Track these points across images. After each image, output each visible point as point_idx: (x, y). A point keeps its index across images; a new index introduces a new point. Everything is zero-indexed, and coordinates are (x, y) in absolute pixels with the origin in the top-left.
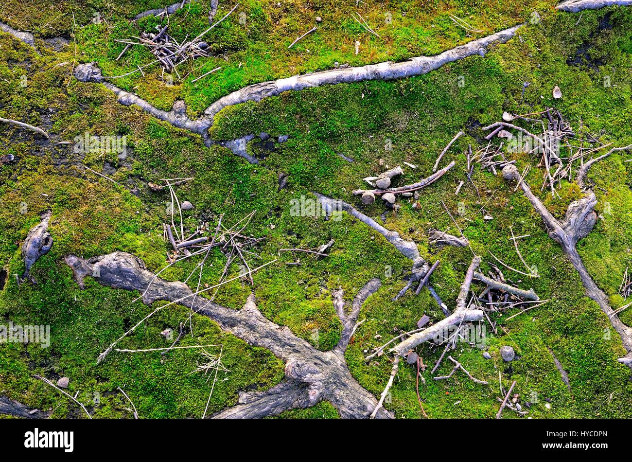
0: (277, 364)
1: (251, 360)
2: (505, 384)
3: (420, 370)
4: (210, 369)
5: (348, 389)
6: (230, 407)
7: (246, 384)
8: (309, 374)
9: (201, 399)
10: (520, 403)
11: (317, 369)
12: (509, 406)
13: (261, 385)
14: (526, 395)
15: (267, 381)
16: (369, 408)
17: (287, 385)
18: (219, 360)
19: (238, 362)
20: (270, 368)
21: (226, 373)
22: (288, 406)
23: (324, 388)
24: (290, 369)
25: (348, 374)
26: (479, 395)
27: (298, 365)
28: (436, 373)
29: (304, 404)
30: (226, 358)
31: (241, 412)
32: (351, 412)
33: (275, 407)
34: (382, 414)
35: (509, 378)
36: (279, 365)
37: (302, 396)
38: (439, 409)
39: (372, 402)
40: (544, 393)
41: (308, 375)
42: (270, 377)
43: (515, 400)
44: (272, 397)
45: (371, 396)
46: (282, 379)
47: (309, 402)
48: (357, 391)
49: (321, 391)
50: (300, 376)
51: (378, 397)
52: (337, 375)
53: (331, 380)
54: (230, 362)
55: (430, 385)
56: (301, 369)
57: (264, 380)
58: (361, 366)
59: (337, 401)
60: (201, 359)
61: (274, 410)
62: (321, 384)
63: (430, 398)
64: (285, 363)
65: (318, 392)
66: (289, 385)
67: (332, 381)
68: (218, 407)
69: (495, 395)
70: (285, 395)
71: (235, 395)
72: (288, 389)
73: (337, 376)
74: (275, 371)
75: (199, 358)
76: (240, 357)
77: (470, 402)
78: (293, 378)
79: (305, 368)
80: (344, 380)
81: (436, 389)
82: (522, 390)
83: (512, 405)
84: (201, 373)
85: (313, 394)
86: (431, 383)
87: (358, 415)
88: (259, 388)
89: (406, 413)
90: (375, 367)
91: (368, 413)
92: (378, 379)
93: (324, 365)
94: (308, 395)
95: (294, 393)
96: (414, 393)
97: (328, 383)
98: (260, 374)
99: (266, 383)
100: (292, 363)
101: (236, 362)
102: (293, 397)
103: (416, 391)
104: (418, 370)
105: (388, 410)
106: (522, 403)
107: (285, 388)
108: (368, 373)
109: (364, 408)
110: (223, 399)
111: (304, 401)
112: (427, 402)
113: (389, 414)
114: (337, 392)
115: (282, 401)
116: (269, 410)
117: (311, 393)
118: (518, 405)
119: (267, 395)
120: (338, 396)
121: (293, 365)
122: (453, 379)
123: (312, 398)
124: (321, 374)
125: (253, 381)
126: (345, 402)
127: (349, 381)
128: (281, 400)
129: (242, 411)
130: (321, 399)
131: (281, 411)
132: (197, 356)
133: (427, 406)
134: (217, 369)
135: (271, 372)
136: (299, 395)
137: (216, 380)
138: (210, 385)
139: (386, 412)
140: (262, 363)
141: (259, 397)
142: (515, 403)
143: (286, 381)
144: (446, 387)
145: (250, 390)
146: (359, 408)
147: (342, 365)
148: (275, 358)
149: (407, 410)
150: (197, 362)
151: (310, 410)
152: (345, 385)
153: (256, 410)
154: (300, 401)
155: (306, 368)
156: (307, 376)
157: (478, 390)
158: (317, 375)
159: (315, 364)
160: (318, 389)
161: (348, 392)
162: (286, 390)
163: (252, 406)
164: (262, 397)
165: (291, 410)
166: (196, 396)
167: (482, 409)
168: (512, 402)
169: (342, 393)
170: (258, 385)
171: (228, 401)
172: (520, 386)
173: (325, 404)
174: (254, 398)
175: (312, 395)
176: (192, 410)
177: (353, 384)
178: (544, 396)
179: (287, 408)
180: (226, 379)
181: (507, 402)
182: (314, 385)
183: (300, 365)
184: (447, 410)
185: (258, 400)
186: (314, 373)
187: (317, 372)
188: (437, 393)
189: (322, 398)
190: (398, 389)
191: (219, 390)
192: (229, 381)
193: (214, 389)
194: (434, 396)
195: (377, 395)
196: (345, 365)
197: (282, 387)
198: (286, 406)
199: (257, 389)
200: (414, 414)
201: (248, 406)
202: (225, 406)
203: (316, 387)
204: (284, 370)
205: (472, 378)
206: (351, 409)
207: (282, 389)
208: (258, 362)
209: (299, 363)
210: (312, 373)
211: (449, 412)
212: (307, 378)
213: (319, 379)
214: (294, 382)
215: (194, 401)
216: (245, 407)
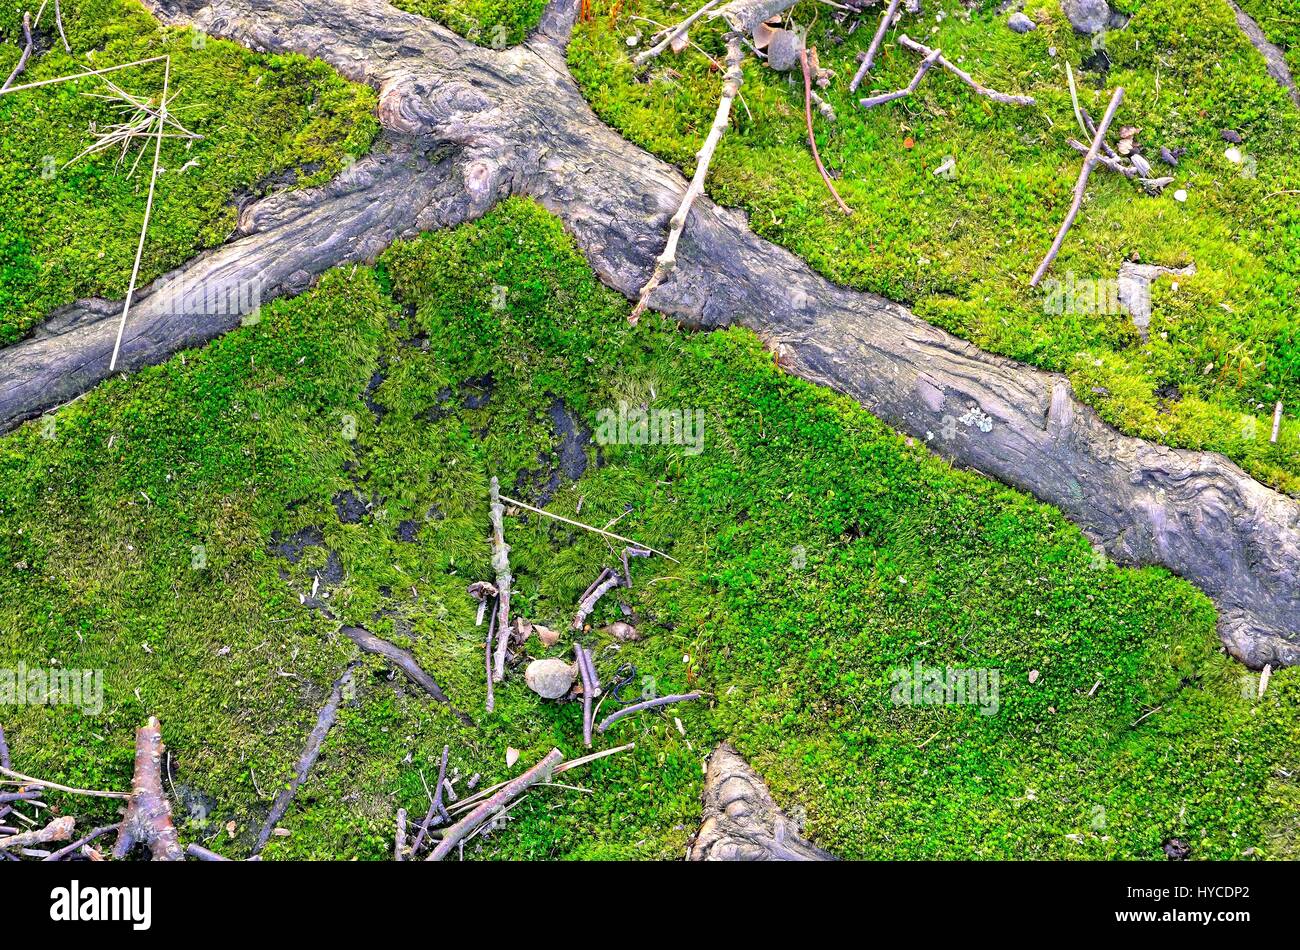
0: (352, 96)
1: (268, 95)
2: (1091, 102)
3: (814, 87)
4: (137, 142)
5: (588, 153)
6: (215, 248)
7: (258, 168)
8: (459, 113)
9: (116, 235)
10: (1143, 153)
11: (484, 97)
12: (1107, 160)
13: (308, 168)
14: (1159, 130)
15: (327, 152)
16: (664, 199)
17: (390, 160)
18: (163, 108)
19: (226, 109)
20: (332, 114)
21: (189, 146)
22: (401, 224)
23: (511, 154)
24: (396, 104)
25: (582, 108)
26: (1010, 141)
27: (420, 90)
28: (865, 87)
29: (453, 210)
30: (186, 101)
31: (253, 257)
32: (607, 220)
33: (361, 233)
34: (708, 218)
35: (1100, 84)
36: (360, 100)
37: (443, 188)
38: (887, 193)
39: (670, 185)
40: (1216, 117)
41: (457, 116)
42: (335, 139)
43: (1126, 146)
44: (347, 202)
45: (665, 167)
46: (373, 143)
47: (466, 200)
48: (618, 155)
49: (503, 161)
50: (430, 122)
51: (688, 171)
52: (550, 114)
53: (533, 128)
54: (199, 109)
55: (852, 126)
56: (432, 99)
57: (316, 151)
58: (623, 86)
59: (558, 191)
60: (102, 113)
61: (356, 242)
62: (501, 141)
63: (856, 165)
64: (377, 89)
65: (492, 167)
66: (399, 158)
67: (535, 132)
68: (175, 253)
69: (1060, 137)
70: (388, 191)
71: (225, 209)
72: (395, 174)
73: (546, 116)
74: (346, 120)
75: (95, 113)
76: (231, 94)
77: (985, 164)
78: (409, 134)
79: (440, 97)
80: (572, 127)
81: (871, 135)
82: (1144, 115)
83: (1117, 158)
84: (109, 156)
85: (479, 175)
86: (853, 119)
87: (632, 226)
88: (302, 178)
89: (784, 210)
90: (668, 84)
91: (661, 215)
92: (683, 119)
93: (502, 86)
94: (461, 178)
95: (416, 184)
96: (804, 153)
97: (523, 138)
98: (299, 137)
99: (321, 161)
100: (400, 85)
101: (220, 109)
102: (414, 195)
103: (809, 148)
104: (808, 84)
105: (725, 207)
106: (1152, 153)
107: (387, 169)
108: (647, 105)
109: (646, 203)
110: (190, 223)
111: (450, 200)
112: (849, 177)
113: (729, 217)
114: (555, 164)
115: (382, 212)
116: (343, 242)
117: (470, 169)
118: (1136, 158)
119: (329, 197)
120: (558, 177)
121: (403, 90)
122: (922, 101)
123: (475, 185)
124: (496, 111)
125: (281, 159)
126: (584, 191)
127: (589, 130)
128: (379, 209)
129: (254, 252)
130: (505, 189)
131: (380, 244)
132: (90, 107)
133: (846, 187)
134: (159, 135)
135: (333, 123)
136: (434, 185)
137: (158, 169)
138: (143, 188)
139: (718, 210)
140: (301, 102)
141: (304, 205)
142: (1129, 156)
143: (389, 145)
144: (903, 127)
145: (273, 190)
146: (629, 205)
147: (560, 83)
148: (342, 81)
149: (787, 202)
150: (93, 125)
151: (474, 227)
152: (576, 142)
153: (299, 247)
154: (438, 205)
155: (448, 96)
156: (453, 118)
157: (1004, 125)
158: (484, 115)
159: (475, 83)
160: (494, 157)
161: (590, 160)
162: (389, 177)
163: (287, 236)
164: (313, 205)
165: (412, 238)
166: (100, 227)
167: (1024, 178)
168: (1118, 153)
169: (571, 166)
170: (298, 170)
171: (204, 231)
172: (1139, 103)
173: (518, 205)
174: (287, 212)
175: (476, 177)
176: (94, 272)
177: (601, 138)
178: (1218, 125)
179: (399, 233)
180: (193, 163)
181: (1102, 149)
182: (478, 146)
183: (428, 89)
184: (915, 191)
185: (303, 215)
186: (474, 109)
187: (483, 106)
188: (876, 148)
189: (507, 188)
190: (751, 145)
191: (171, 199)
192: (202, 169)
193: (155, 200)
194: (867, 157)
195: (682, 166)
196: (570, 83)
197: (375, 165)
198: (393, 226)
199: (294, 183)
200: (809, 211)
201: (272, 236)
202: (200, 248)
203: (486, 150)
204: (376, 113)
205: (981, 90)
206: (606, 211)
207: (376, 173)
208: (288, 100)
209: (422, 82)
210: (470, 108)
211: (921, 197)
212: (453, 125)
213: (492, 124)
214: (411, 148)
215: (97, 245)
216: (260, 240)
